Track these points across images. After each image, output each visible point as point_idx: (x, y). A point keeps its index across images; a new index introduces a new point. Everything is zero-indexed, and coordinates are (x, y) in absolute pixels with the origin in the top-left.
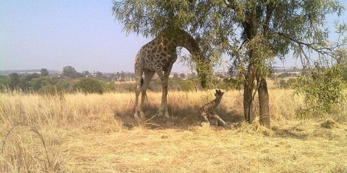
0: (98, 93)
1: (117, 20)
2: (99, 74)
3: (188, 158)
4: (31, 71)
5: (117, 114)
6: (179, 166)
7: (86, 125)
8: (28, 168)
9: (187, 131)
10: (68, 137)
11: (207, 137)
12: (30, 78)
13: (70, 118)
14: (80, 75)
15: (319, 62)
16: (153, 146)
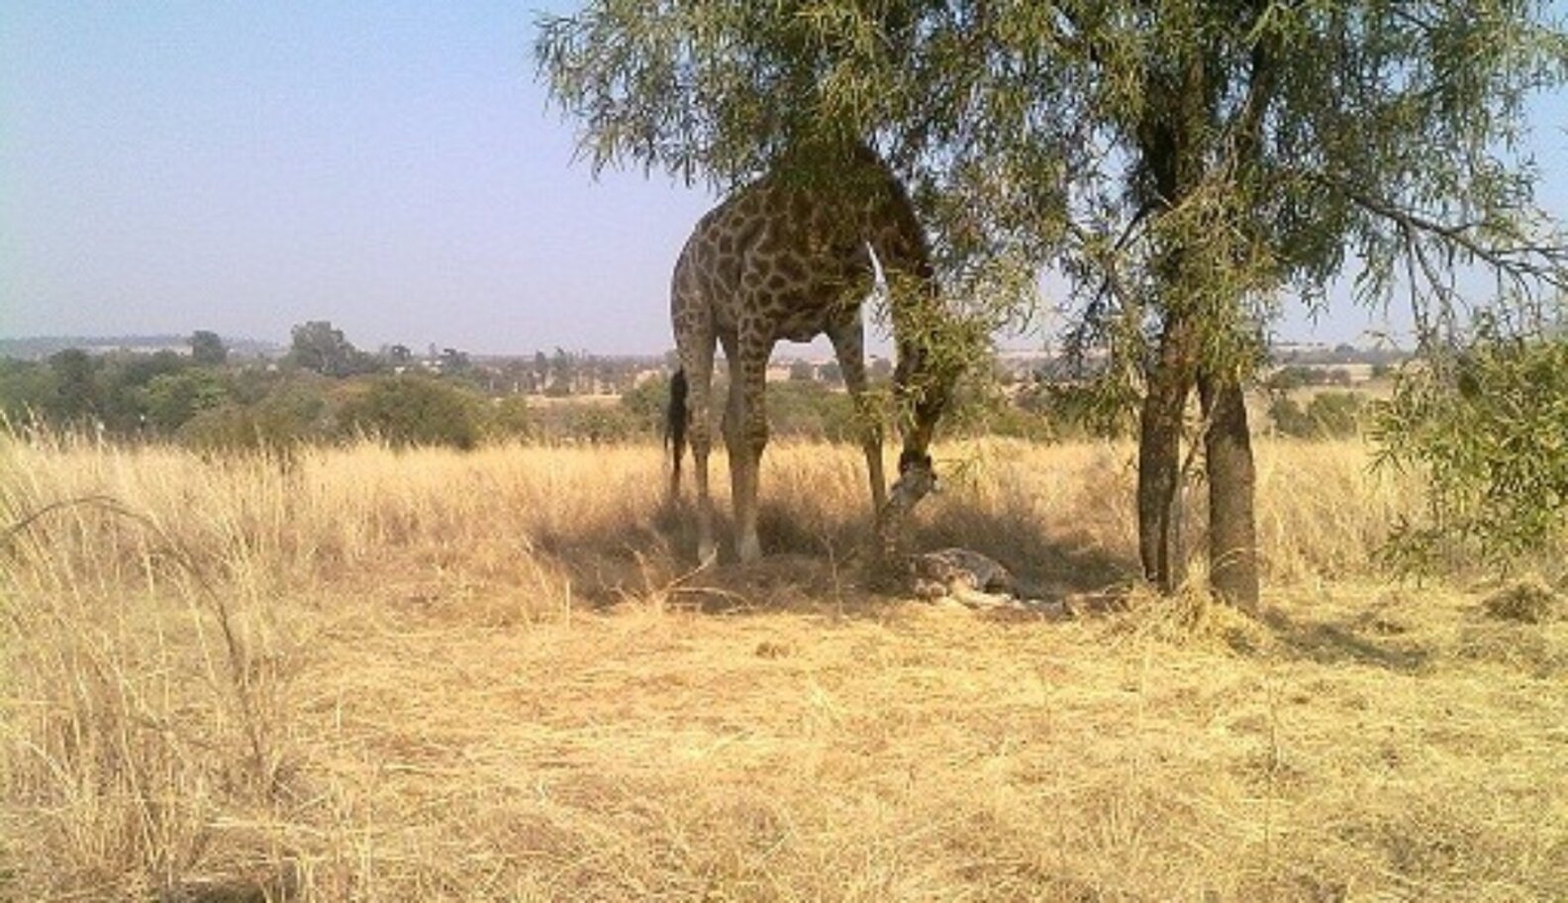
0: (449, 449)
1: (554, 103)
2: (455, 361)
3: (889, 752)
4: (147, 341)
5: (544, 541)
6: (850, 787)
7: (407, 589)
8: (145, 788)
9: (873, 626)
10: (326, 641)
11: (967, 656)
12: (141, 371)
13: (329, 552)
14: (367, 365)
15: (1495, 313)
16: (720, 690)
